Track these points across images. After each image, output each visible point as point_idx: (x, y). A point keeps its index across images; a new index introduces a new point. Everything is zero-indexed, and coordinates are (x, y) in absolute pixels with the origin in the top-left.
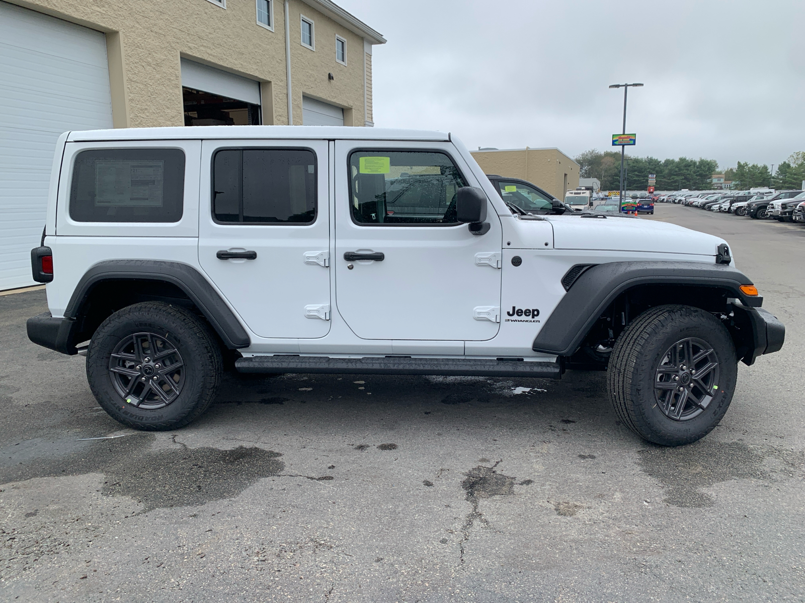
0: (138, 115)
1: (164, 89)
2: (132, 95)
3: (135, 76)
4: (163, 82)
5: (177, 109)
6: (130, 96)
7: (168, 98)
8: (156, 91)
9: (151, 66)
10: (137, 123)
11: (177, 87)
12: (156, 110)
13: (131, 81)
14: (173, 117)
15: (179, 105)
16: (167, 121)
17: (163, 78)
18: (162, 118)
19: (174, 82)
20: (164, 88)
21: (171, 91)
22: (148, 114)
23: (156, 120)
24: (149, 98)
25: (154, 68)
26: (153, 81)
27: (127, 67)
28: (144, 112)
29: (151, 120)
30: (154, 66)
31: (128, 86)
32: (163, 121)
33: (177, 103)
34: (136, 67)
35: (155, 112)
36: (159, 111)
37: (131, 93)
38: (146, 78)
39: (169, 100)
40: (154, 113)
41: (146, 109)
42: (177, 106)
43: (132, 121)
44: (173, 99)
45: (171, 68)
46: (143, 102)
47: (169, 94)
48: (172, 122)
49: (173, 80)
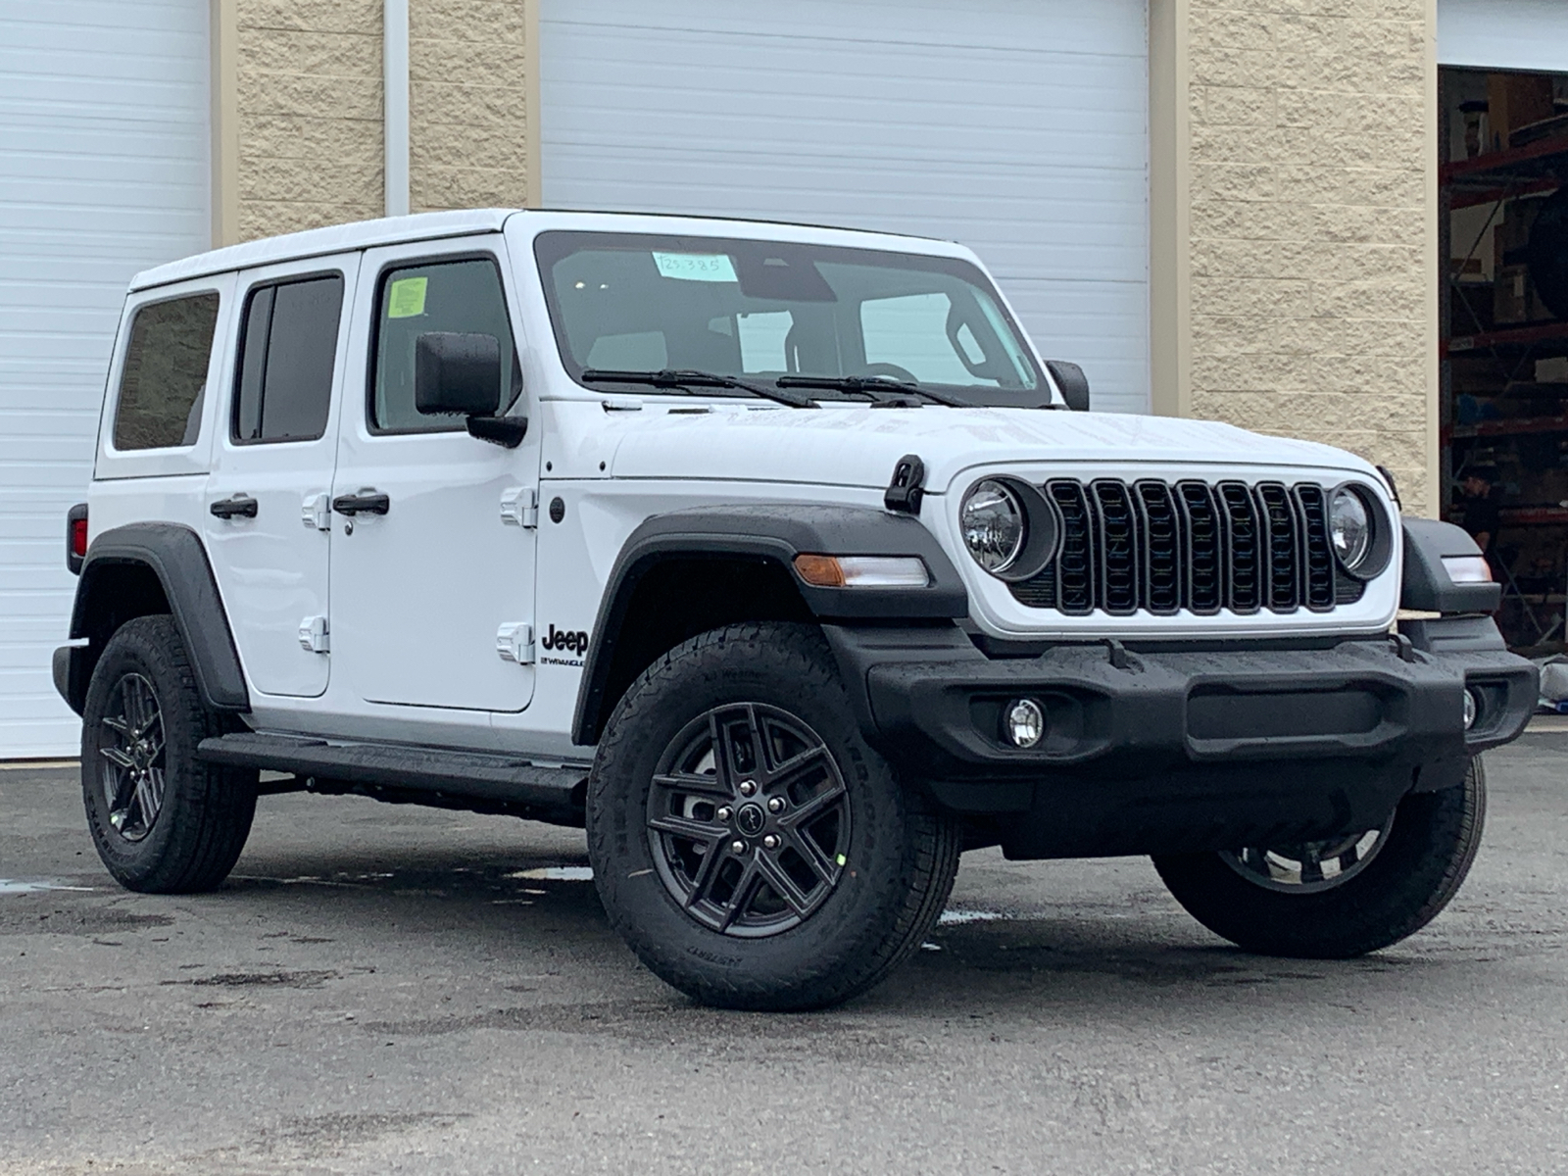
0: (1226, 193)
1: (1352, 92)
2: (1205, 131)
3: (1220, 66)
4: (1346, 68)
5: (1404, 156)
6: (1195, 135)
7: (1364, 122)
8: (1312, 106)
9: (1299, 21)
10: (1219, 221)
11: (1413, 77)
12: (1307, 169)
13: (1209, 83)
14: (1386, 188)
15: (1416, 142)
16: (1354, 203)
17: (1349, 54)
18: (1331, 195)
19: (1398, 63)
20: (1351, 88)
21: (1383, 96)
22: (1267, 188)
23: (1302, 205)
24: (1281, 131)
25: (1313, 28)
26: (1302, 72)
27: (1194, 42)
28: (1252, 184)
29: (1285, 208)
30: (1312, 20)
31: (1194, 104)
32: (1336, 206)
33: (1408, 136)
34: (1232, 35)
35: (1300, 176)
36: (1321, 171)
37: (1203, 123)
38: (1273, 66)
39: (1368, 127)
40: (1298, 181)
41: (1262, 171)
42: (1404, 146)
43: (1198, 218)
44: (1391, 120)
45: (1389, 14)
46: (1251, 150)
47: (1372, 107)
48: (1376, 203)
49: (1392, 57)
